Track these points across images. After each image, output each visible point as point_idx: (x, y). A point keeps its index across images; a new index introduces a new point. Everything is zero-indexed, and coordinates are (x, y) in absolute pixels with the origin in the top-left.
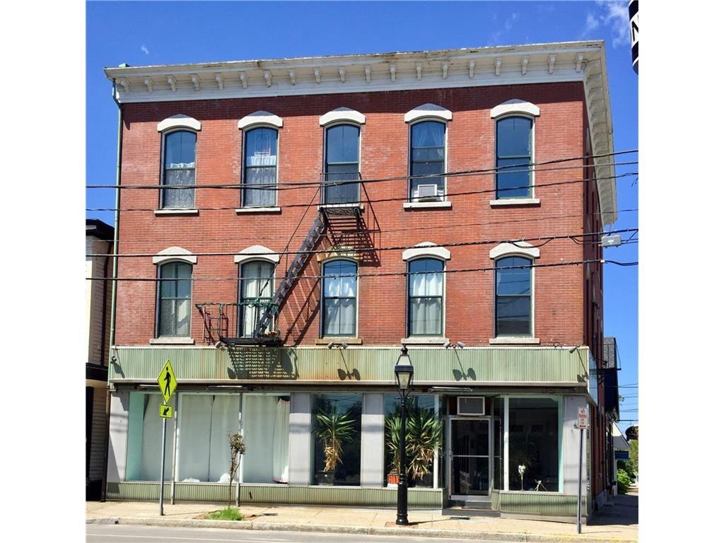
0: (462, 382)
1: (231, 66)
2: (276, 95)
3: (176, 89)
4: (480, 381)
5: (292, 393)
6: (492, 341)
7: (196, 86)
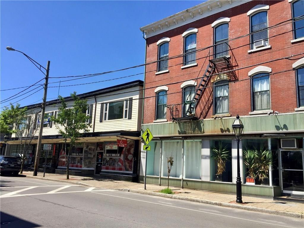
0: (281, 131)
1: (178, 15)
2: (195, 20)
3: (163, 29)
4: (291, 130)
5: (202, 139)
6: (296, 109)
7: (168, 25)
